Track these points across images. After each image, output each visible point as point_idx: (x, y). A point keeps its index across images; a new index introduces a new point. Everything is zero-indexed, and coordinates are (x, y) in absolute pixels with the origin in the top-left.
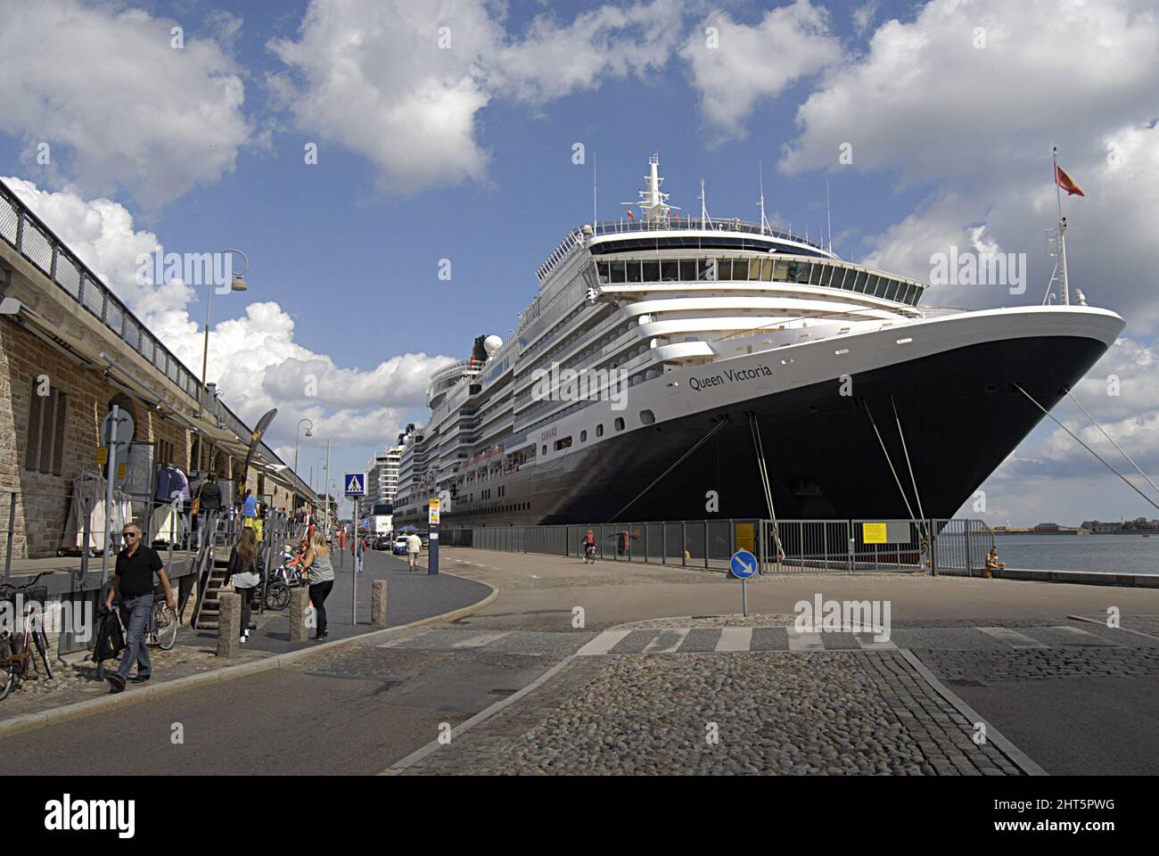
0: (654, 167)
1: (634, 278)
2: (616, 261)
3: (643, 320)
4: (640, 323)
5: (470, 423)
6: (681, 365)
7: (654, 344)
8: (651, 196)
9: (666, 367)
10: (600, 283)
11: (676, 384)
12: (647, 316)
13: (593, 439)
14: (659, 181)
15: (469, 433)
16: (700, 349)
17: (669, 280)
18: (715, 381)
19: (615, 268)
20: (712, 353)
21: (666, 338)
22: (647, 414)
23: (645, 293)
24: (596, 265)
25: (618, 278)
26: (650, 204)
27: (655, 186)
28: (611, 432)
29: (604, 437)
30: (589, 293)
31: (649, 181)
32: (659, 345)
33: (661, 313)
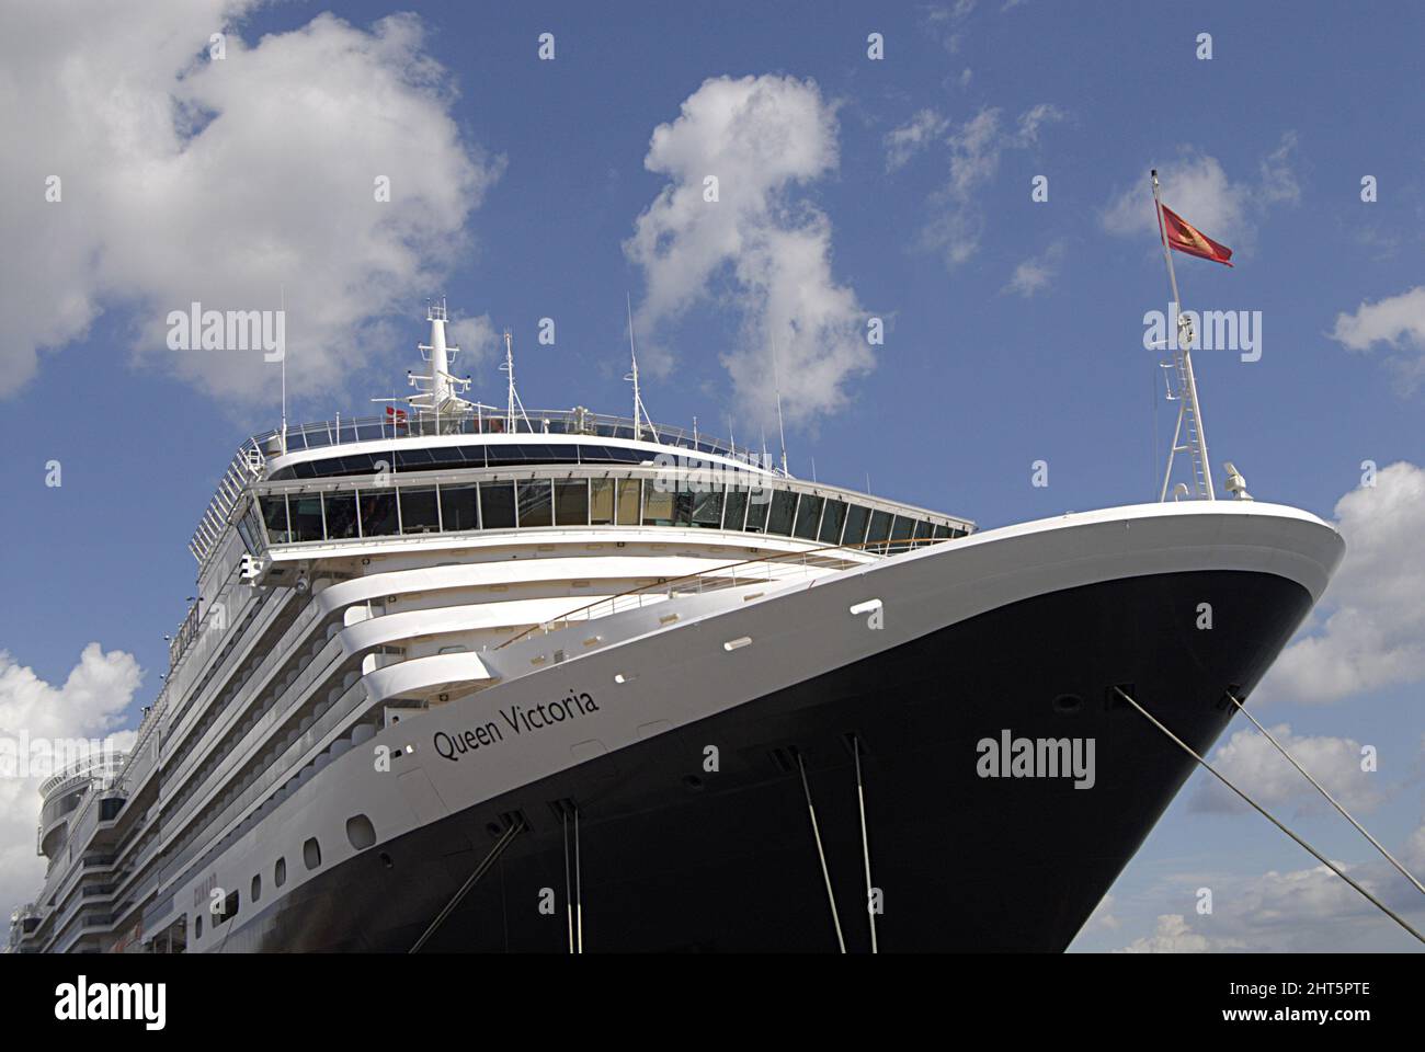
0: (439, 325)
1: (340, 531)
2: (301, 494)
3: (350, 617)
4: (347, 623)
5: (106, 882)
6: (426, 706)
7: (369, 663)
8: (432, 383)
9: (389, 713)
10: (268, 545)
11: (409, 749)
12: (363, 609)
13: (272, 894)
14: (449, 355)
15: (103, 903)
16: (466, 667)
17: (421, 531)
18: (481, 736)
19: (302, 510)
20: (486, 675)
21: (396, 651)
22: (359, 825)
23: (367, 559)
24: (257, 505)
25: (309, 531)
26: (431, 400)
27: (442, 363)
28: (299, 874)
29: (289, 886)
30: (245, 566)
31: (428, 353)
32: (381, 666)
33: (393, 598)
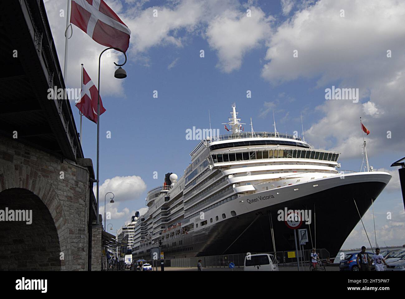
0: (234, 108)
1: (226, 160)
2: (219, 154)
3: (230, 177)
4: (229, 178)
5: (166, 213)
6: (244, 194)
7: (234, 186)
8: (233, 120)
9: (239, 195)
10: (213, 163)
11: (242, 201)
12: (231, 175)
13: (215, 222)
14: (236, 114)
15: (165, 217)
16: (250, 188)
17: (239, 160)
18: (255, 200)
19: (219, 157)
20: (254, 189)
21: (238, 184)
22: (233, 212)
23: (231, 166)
24: (211, 156)
25: (220, 160)
26: (233, 124)
27: (235, 116)
28: (221, 219)
29: (219, 221)
30: (210, 167)
31: (232, 114)
32: (236, 187)
33: (236, 174)
